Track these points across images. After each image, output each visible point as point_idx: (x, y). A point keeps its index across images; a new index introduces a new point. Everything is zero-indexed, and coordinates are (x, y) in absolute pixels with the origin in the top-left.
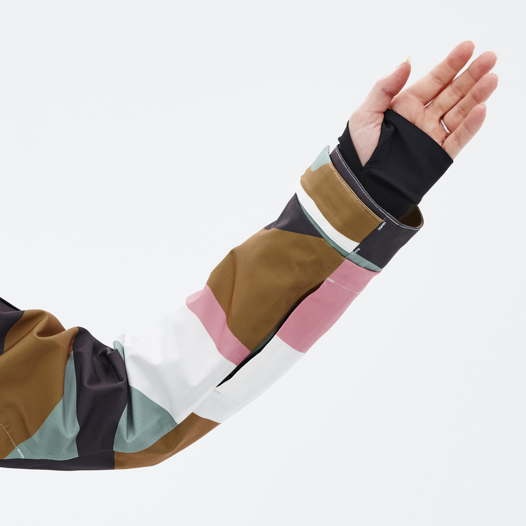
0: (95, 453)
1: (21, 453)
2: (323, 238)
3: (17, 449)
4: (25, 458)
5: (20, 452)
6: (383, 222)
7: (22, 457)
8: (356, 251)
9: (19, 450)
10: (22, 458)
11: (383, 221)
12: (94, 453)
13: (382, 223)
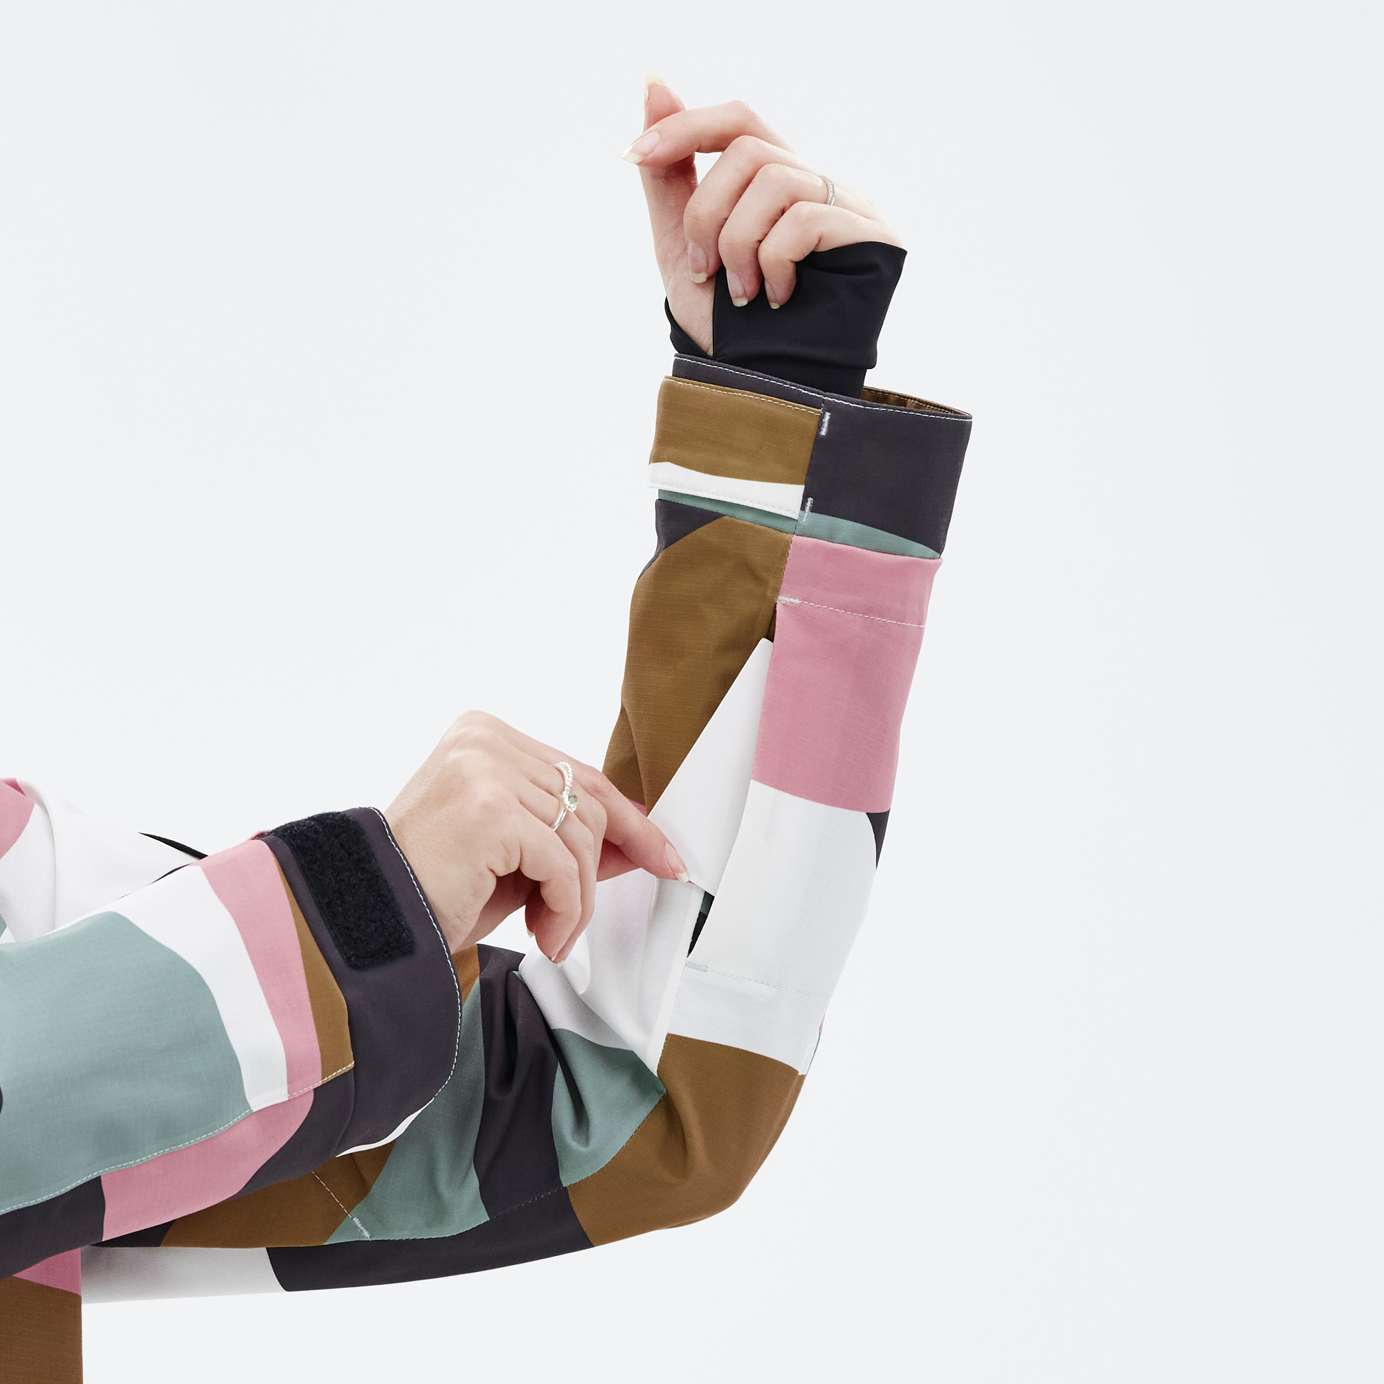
0: (525, 1204)
1: (362, 1228)
2: (724, 516)
3: (353, 1218)
4: (374, 1239)
5: (359, 1225)
6: (824, 413)
7: (367, 1236)
8: (807, 508)
9: (356, 1220)
10: (365, 1239)
11: (820, 410)
12: (523, 1205)
13: (822, 417)
